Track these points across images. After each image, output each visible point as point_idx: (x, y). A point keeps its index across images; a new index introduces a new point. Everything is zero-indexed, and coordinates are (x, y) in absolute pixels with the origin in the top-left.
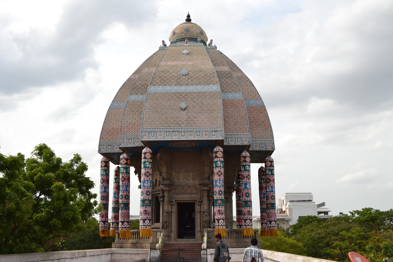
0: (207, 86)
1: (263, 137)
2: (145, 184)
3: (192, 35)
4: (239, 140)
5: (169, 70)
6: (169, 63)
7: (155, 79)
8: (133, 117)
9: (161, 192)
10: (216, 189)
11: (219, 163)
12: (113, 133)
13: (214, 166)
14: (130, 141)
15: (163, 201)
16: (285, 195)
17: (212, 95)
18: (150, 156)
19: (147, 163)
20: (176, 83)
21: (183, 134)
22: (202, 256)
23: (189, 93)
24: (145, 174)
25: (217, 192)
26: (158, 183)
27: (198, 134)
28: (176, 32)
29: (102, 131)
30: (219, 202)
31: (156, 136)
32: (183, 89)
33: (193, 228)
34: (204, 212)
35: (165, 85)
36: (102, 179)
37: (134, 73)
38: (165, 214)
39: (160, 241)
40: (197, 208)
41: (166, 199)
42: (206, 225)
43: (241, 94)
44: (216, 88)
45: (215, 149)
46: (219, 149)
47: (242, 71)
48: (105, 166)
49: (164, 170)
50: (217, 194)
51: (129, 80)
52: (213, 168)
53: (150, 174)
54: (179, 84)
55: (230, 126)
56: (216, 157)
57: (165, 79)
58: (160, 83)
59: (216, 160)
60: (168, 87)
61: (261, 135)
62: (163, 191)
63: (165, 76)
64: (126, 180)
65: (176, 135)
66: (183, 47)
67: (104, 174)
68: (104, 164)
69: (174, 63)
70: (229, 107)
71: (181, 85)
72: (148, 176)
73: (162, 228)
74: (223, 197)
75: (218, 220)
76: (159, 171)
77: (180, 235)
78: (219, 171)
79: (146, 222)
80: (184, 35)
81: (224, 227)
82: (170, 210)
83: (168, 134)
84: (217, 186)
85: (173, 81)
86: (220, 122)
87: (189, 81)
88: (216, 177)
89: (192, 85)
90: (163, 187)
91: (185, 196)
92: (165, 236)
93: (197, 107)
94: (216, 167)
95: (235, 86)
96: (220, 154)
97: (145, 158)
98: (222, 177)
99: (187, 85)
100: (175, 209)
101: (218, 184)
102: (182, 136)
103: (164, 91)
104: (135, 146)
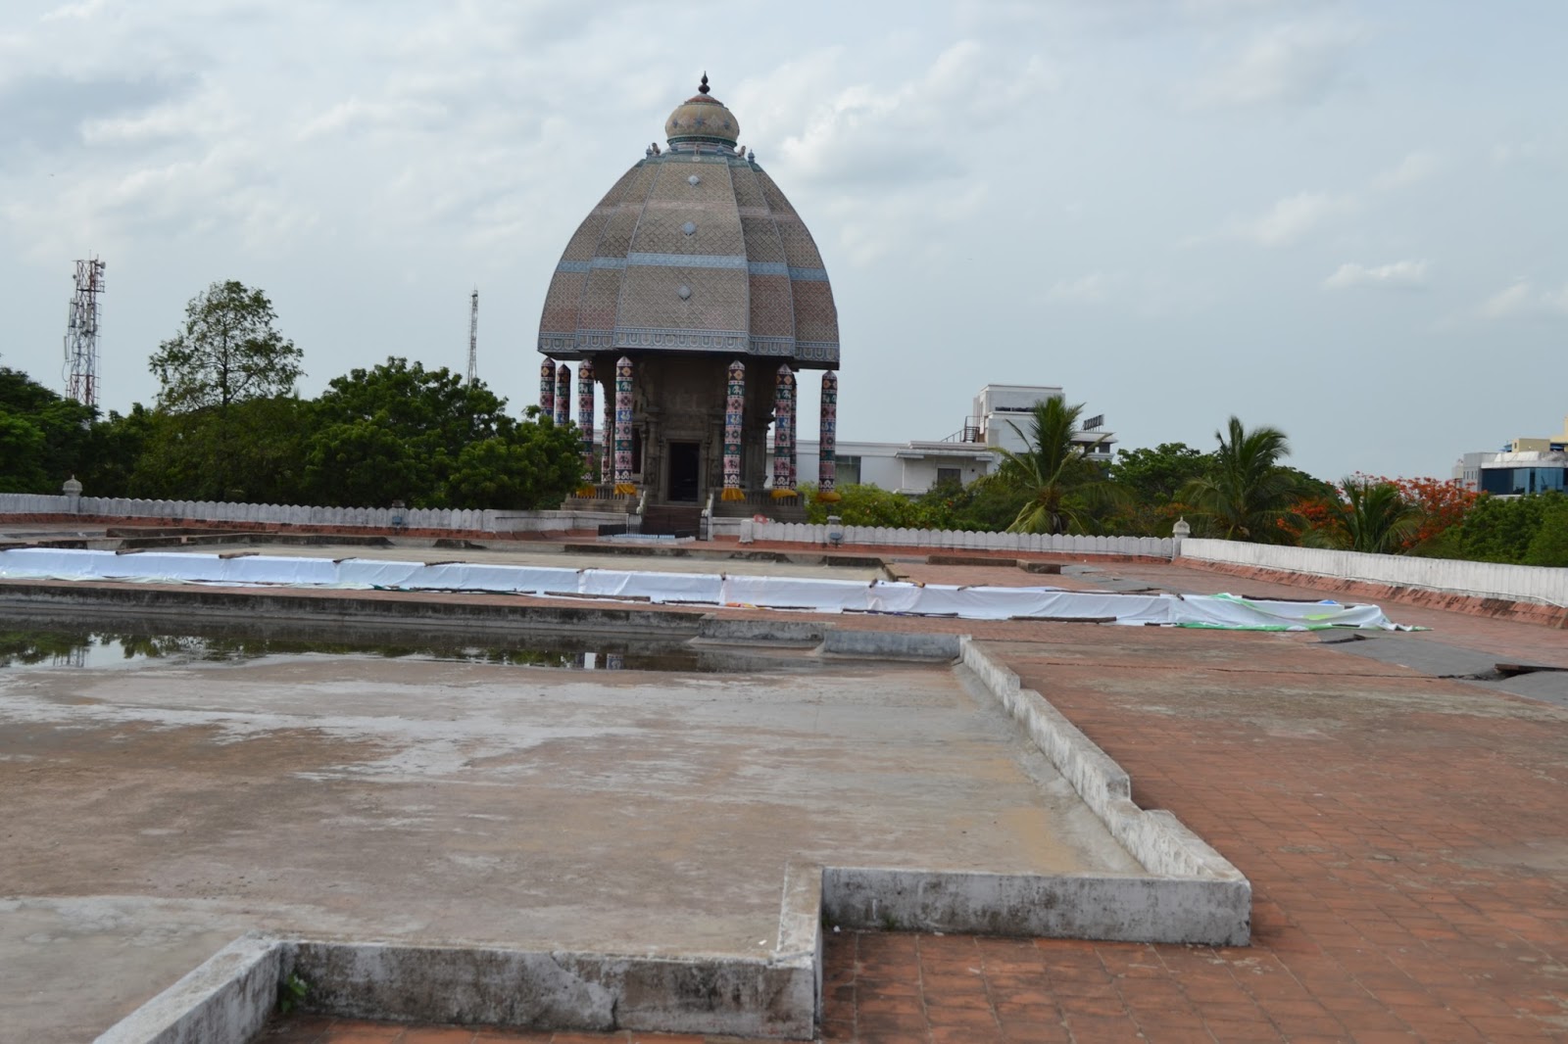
0: (725, 257)
1: (821, 338)
2: (622, 417)
3: (708, 131)
4: (775, 347)
5: (662, 222)
6: (664, 205)
7: (639, 240)
8: (599, 298)
9: (644, 423)
10: (729, 429)
11: (736, 388)
12: (562, 318)
13: (729, 392)
14: (595, 340)
15: (647, 439)
16: (987, 389)
17: (732, 274)
18: (629, 371)
19: (625, 384)
20: (674, 248)
21: (682, 340)
22: (701, 526)
23: (695, 269)
24: (622, 401)
25: (731, 432)
26: (639, 407)
27: (706, 341)
28: (680, 122)
29: (544, 314)
30: (732, 448)
31: (640, 341)
32: (684, 260)
33: (695, 483)
34: (713, 461)
35: (655, 252)
36: (544, 397)
37: (599, 205)
38: (649, 461)
39: (642, 503)
40: (703, 453)
41: (652, 436)
42: (715, 481)
43: (785, 265)
44: (739, 261)
45: (732, 365)
46: (738, 366)
47: (794, 211)
48: (548, 375)
49: (650, 388)
50: (730, 436)
51: (591, 217)
52: (727, 395)
53: (629, 401)
54: (678, 251)
55: (761, 322)
56: (733, 378)
57: (656, 240)
58: (647, 248)
59: (732, 382)
60: (661, 255)
61: (817, 333)
62: (647, 423)
63: (657, 232)
64: (589, 405)
65: (671, 341)
66: (689, 165)
67: (547, 388)
68: (548, 371)
69: (673, 205)
70: (762, 288)
71: (682, 253)
72: (626, 404)
73: (644, 483)
74: (738, 441)
75: (729, 475)
76: (640, 387)
77: (674, 495)
78: (736, 401)
79: (624, 473)
80: (693, 130)
81: (737, 486)
82: (658, 454)
83: (658, 339)
84: (730, 423)
85: (670, 244)
86: (743, 322)
87: (696, 246)
88: (730, 410)
89: (701, 254)
90: (647, 415)
91: (683, 433)
92: (648, 496)
93: (708, 295)
94: (732, 393)
95: (776, 250)
96: (739, 375)
97: (622, 375)
98: (740, 411)
99: (692, 254)
100: (665, 453)
101: (732, 420)
102: (682, 343)
103: (654, 264)
104: (604, 349)
